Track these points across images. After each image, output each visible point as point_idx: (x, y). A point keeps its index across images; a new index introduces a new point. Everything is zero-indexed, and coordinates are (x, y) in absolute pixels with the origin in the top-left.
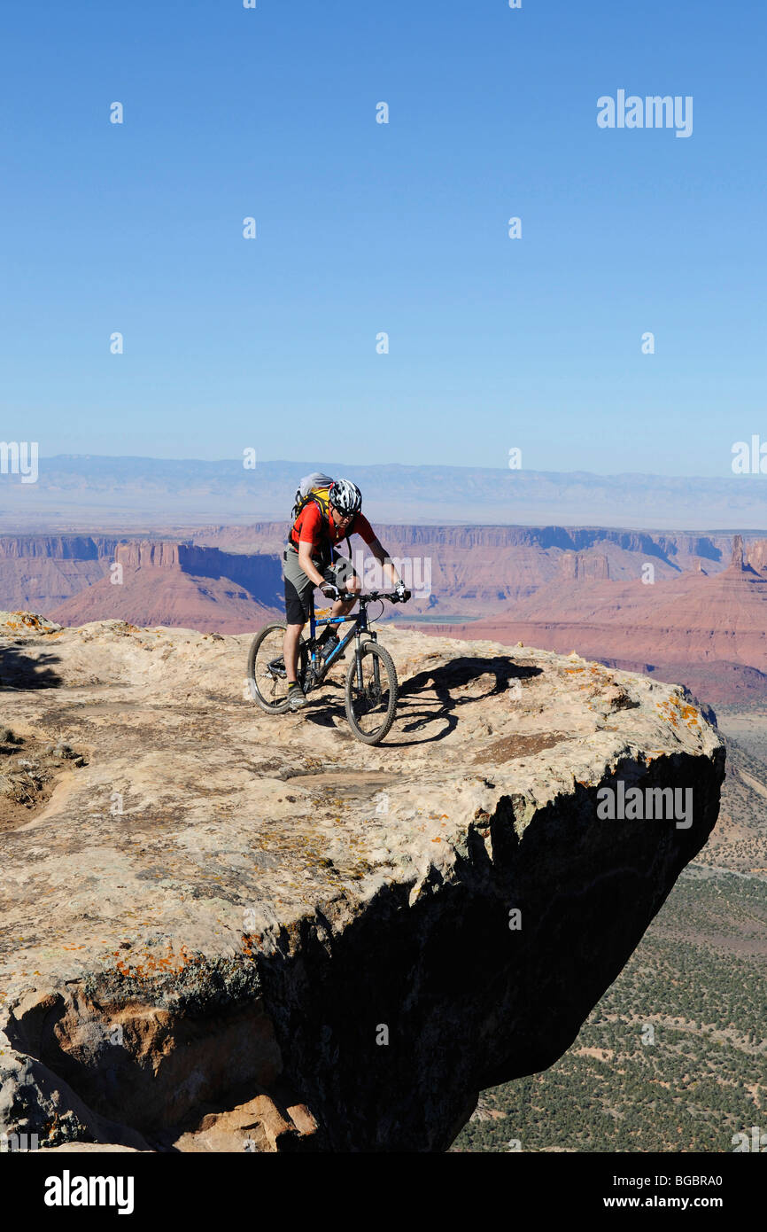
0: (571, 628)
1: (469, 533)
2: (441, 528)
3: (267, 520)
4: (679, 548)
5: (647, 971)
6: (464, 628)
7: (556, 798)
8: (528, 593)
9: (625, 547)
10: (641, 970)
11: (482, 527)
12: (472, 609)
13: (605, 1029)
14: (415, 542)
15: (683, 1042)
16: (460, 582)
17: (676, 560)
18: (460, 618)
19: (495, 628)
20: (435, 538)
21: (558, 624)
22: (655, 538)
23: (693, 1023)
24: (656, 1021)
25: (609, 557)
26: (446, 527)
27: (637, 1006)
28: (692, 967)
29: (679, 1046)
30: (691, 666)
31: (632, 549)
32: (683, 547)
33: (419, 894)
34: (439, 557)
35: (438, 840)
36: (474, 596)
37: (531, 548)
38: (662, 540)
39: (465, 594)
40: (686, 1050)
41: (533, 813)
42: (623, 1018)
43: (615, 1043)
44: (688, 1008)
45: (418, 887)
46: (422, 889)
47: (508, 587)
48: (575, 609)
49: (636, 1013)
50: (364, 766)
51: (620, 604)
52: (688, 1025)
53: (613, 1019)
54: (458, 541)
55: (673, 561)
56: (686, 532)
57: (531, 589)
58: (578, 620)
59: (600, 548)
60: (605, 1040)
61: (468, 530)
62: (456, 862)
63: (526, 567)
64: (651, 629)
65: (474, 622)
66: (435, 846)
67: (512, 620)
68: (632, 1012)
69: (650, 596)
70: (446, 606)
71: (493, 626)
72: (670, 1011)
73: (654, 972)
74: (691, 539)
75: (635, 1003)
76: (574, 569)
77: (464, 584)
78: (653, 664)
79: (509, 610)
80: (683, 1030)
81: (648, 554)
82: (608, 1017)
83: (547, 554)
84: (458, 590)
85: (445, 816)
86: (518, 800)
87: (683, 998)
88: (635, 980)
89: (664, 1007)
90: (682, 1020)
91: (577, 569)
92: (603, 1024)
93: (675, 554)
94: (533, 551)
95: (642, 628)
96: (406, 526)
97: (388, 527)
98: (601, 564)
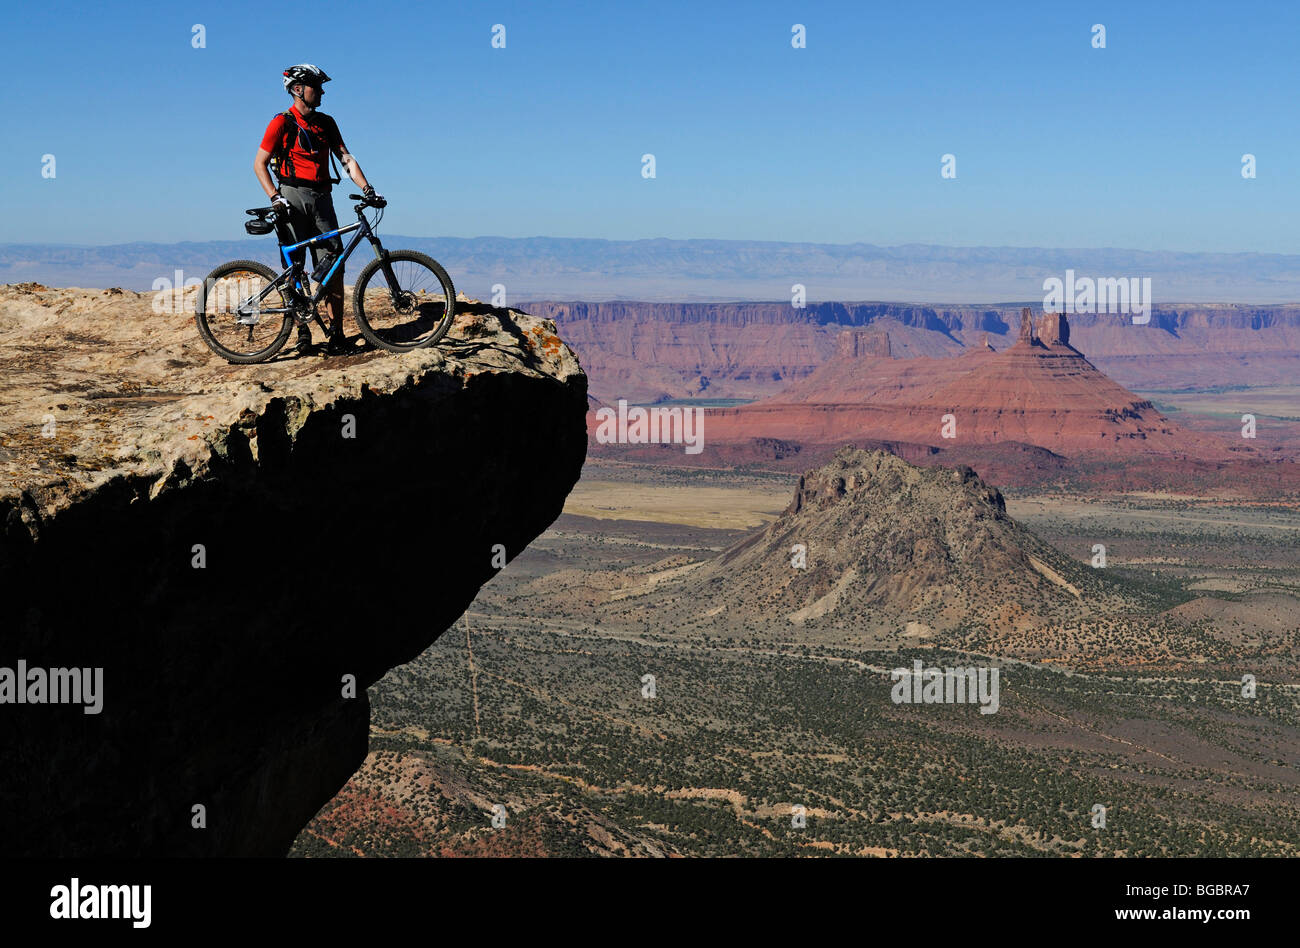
0: (851, 409)
1: (742, 311)
2: (712, 306)
3: (529, 300)
4: (965, 323)
5: (933, 767)
6: (737, 411)
7: (336, 402)
8: (806, 373)
9: (907, 322)
10: (927, 766)
11: (755, 304)
12: (745, 391)
13: (889, 828)
14: (684, 321)
15: (971, 840)
16: (732, 363)
17: (963, 336)
18: (734, 401)
19: (770, 411)
20: (706, 316)
21: (838, 405)
22: (939, 312)
23: (981, 820)
24: (943, 819)
25: (890, 333)
26: (717, 305)
27: (922, 802)
28: (979, 762)
29: (966, 844)
30: (979, 447)
31: (914, 325)
32: (969, 321)
33: (163, 488)
34: (710, 337)
35: (194, 438)
36: (748, 378)
37: (808, 325)
38: (947, 315)
39: (736, 375)
40: (973, 847)
41: (307, 415)
42: (908, 816)
43: (899, 842)
44: (977, 805)
45: (162, 480)
46: (166, 482)
47: (784, 368)
48: (855, 390)
49: (921, 811)
50: (184, 389)
51: (903, 384)
52: (976, 822)
53: (897, 817)
54: (730, 319)
55: (958, 338)
56: (972, 306)
57: (808, 369)
58: (858, 402)
59: (880, 325)
60: (889, 839)
61: (740, 308)
62: (211, 459)
63: (803, 346)
64: (936, 409)
65: (748, 405)
66: (189, 443)
67: (788, 403)
68: (917, 809)
69: (934, 374)
70: (719, 389)
71: (768, 408)
72: (956, 808)
73: (940, 768)
74: (977, 313)
75: (920, 800)
76: (853, 347)
77: (737, 365)
78: (938, 446)
79: (785, 391)
80: (971, 827)
81: (932, 330)
82: (892, 815)
83: (825, 332)
84: (731, 372)
85: (211, 417)
86: (292, 402)
87: (971, 794)
88: (919, 776)
89: (950, 804)
90: (969, 817)
91: (856, 348)
92: (887, 822)
93: (960, 329)
94: (810, 328)
95: (926, 408)
96: (674, 305)
97: (656, 305)
98: (882, 342)
